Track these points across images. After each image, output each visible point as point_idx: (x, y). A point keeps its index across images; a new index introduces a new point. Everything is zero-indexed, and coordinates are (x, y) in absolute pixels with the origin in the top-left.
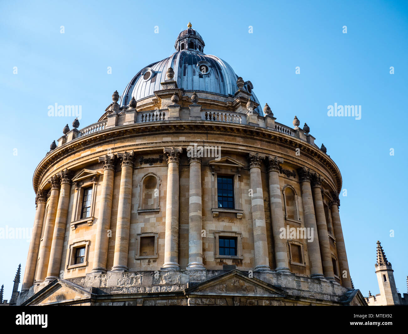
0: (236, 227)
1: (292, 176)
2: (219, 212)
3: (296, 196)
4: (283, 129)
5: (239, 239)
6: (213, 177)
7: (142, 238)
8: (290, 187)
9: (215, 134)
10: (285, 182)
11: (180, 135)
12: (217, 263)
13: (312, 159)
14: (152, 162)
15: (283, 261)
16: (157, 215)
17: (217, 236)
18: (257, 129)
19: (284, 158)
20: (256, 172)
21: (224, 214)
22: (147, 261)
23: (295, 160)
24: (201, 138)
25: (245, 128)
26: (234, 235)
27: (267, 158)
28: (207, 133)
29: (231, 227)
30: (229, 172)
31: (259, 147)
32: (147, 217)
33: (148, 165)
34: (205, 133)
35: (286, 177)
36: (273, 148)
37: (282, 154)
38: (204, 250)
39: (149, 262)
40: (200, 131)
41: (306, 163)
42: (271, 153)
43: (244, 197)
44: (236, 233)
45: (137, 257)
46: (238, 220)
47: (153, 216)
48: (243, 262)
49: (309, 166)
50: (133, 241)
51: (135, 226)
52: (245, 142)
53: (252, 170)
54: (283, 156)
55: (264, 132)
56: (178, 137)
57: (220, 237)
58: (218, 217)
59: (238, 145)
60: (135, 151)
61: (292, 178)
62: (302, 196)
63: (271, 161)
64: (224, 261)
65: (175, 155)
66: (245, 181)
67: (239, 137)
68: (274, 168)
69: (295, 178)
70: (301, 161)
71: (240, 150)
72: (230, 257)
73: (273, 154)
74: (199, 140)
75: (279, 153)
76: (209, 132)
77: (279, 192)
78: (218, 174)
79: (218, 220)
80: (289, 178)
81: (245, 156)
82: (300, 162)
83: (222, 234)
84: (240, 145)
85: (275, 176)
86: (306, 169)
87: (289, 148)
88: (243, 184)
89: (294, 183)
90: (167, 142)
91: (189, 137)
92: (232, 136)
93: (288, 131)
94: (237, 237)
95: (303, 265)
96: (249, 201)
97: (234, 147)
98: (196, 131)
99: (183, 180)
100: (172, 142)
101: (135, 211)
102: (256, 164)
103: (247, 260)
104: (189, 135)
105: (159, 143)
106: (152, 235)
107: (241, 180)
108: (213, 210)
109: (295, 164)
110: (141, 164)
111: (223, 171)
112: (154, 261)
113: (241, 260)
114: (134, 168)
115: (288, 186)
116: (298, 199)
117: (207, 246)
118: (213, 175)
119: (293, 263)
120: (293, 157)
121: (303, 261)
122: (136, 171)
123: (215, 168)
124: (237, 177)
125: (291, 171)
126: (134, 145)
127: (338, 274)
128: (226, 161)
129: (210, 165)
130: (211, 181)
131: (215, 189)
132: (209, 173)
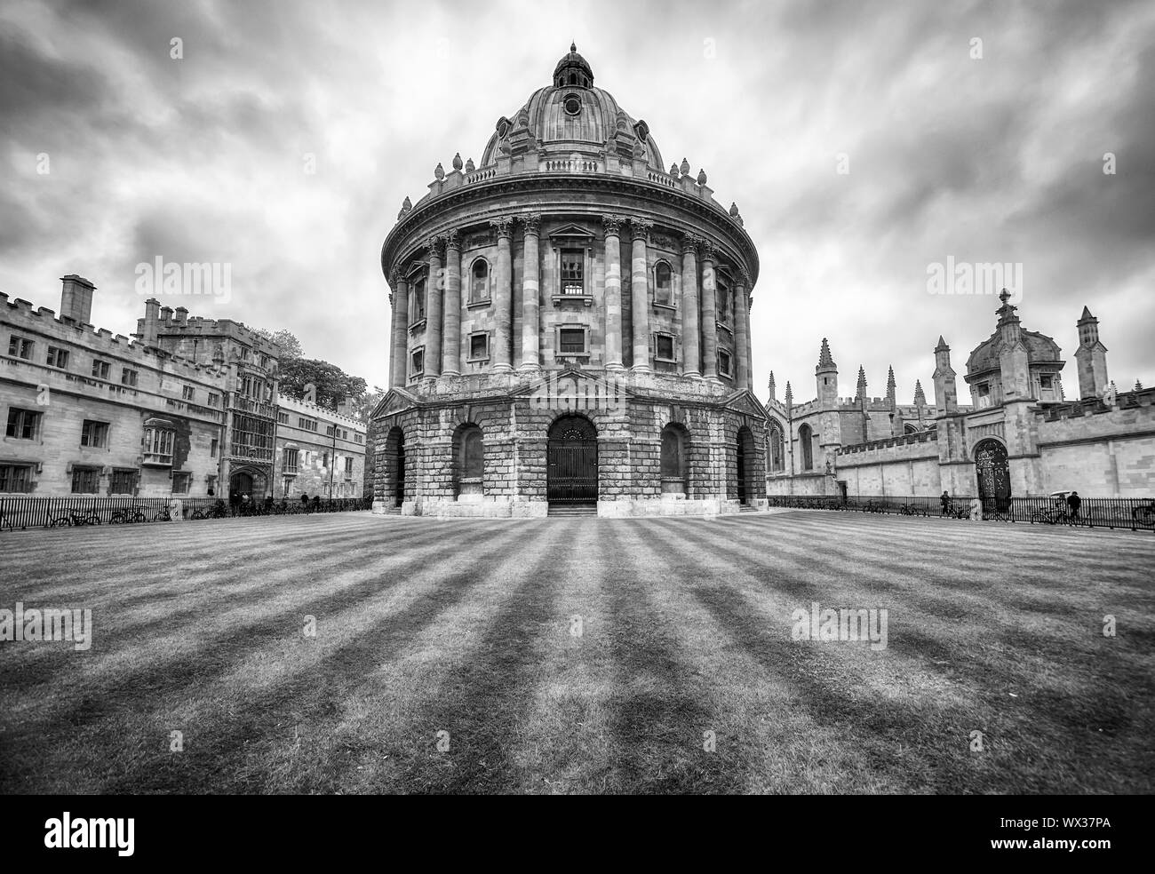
0: (584, 318)
1: (669, 246)
2: (561, 300)
3: (672, 274)
4: (662, 179)
5: (586, 331)
6: (555, 254)
7: (473, 338)
8: (665, 262)
10: (658, 255)
11: (510, 198)
12: (557, 362)
13: (703, 220)
14: (479, 241)
15: (641, 356)
16: (489, 309)
17: (558, 329)
18: (613, 178)
19: (655, 221)
20: (612, 243)
21: (567, 302)
22: (478, 364)
23: (673, 223)
24: (537, 200)
26: (579, 327)
27: (629, 221)
28: (543, 192)
29: (576, 317)
30: (577, 246)
31: (619, 206)
32: (477, 312)
33: (477, 247)
35: (659, 248)
36: (640, 206)
37: (652, 214)
38: (541, 347)
39: (481, 364)
41: (691, 226)
43: (597, 277)
44: (581, 324)
45: (469, 360)
46: (587, 308)
47: (484, 310)
48: (590, 359)
49: (696, 231)
50: (464, 342)
51: (464, 324)
52: (599, 200)
53: (608, 240)
56: (508, 202)
57: (562, 331)
58: (559, 306)
59: (586, 205)
60: (458, 228)
61: (668, 249)
62: (681, 274)
63: (635, 225)
64: (566, 359)
65: (505, 227)
66: (597, 256)
67: (589, 193)
68: (639, 235)
69: (673, 248)
70: (683, 223)
71: (589, 213)
72: (573, 354)
73: (637, 215)
75: (647, 213)
77: (643, 268)
78: (561, 249)
79: (560, 310)
80: (664, 249)
81: (595, 221)
82: (681, 225)
83: (564, 327)
84: (590, 205)
85: (639, 246)
86: (690, 234)
87: (666, 205)
88: (594, 260)
89: (670, 255)
90: (494, 211)
91: (522, 200)
92: (579, 192)
93: (670, 182)
94: (583, 330)
95: (674, 361)
96: (602, 283)
97: (581, 208)
99: (517, 261)
100: (500, 210)
101: (465, 307)
102: (612, 231)
103: (595, 358)
104: (523, 197)
105: (486, 213)
106: (483, 333)
107: (592, 256)
108: (554, 297)
109: (673, 227)
110: (469, 246)
111: (568, 245)
112: (486, 364)
113: (588, 357)
114: (461, 253)
115: (662, 261)
116: (676, 278)
117: (545, 342)
118: (555, 251)
119: (658, 359)
120: (670, 219)
121: (674, 356)
122: (464, 256)
123: (557, 241)
124: (586, 251)
125: (668, 239)
126: (456, 221)
127: (730, 372)
128: (573, 230)
129: (551, 238)
130: (553, 260)
131: (557, 270)
132: (550, 249)
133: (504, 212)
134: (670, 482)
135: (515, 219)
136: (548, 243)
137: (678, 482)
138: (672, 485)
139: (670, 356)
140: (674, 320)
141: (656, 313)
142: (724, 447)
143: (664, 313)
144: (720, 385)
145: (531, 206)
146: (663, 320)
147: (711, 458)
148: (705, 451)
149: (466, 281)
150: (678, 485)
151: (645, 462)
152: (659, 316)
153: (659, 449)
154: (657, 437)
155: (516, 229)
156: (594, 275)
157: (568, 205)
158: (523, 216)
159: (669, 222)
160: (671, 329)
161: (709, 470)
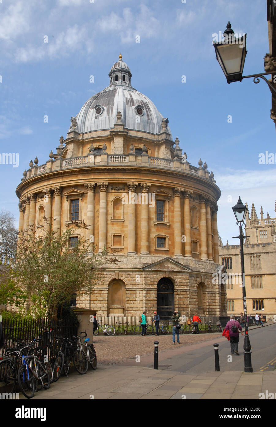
0: (78, 231)
1: (121, 190)
2: (69, 223)
4: (118, 158)
5: (79, 237)
8: (119, 198)
9: (66, 176)
10: (115, 195)
11: (50, 180)
18: (88, 167)
20: (90, 194)
21: (72, 224)
23: (120, 180)
25: (80, 169)
26: (76, 236)
27: (96, 184)
28: (62, 176)
29: (75, 231)
30: (76, 198)
31: (92, 178)
33: (41, 200)
34: (61, 176)
35: (116, 191)
36: (103, 176)
40: (59, 176)
42: (100, 180)
43: (84, 211)
44: (77, 234)
49: (135, 180)
52: (84, 177)
53: (88, 194)
54: (110, 179)
55: (92, 168)
56: (49, 182)
57: (69, 238)
58: (69, 226)
60: (33, 193)
61: (120, 191)
65: (48, 193)
66: (85, 201)
67: (79, 174)
68: (102, 189)
69: (124, 190)
70: (126, 178)
71: (80, 183)
73: (102, 180)
74: (59, 181)
75: (107, 178)
76: (63, 175)
78: (70, 200)
79: (69, 228)
80: (119, 192)
81: (82, 186)
82: (125, 180)
83: (70, 236)
84: (80, 180)
86: (131, 183)
88: (83, 203)
92: (76, 175)
96: (85, 214)
97: (76, 181)
98: (57, 176)
102: (89, 190)
105: (42, 186)
107: (82, 201)
108: (66, 222)
109: (121, 182)
110: (39, 199)
111: (73, 198)
115: (117, 198)
116: (125, 205)
118: (67, 201)
119: (112, 247)
120: (118, 178)
121: (122, 245)
122: (37, 203)
123: (68, 197)
124: (80, 200)
125: (121, 186)
126: (33, 189)
127: (167, 246)
128: (74, 192)
129: (66, 195)
130: (66, 204)
131: (68, 209)
132: (66, 200)
133: (48, 186)
134: (115, 308)
135: (51, 189)
136: (65, 197)
137: (119, 308)
138: (117, 310)
139: (120, 245)
140: (123, 226)
141: (113, 224)
142: (144, 290)
143: (117, 223)
144: (148, 257)
145: (57, 183)
146: (117, 227)
147: (138, 296)
148: (134, 292)
149: (37, 215)
150: (120, 310)
151: (99, 299)
152: (114, 225)
153: (107, 292)
154: (106, 286)
155: (52, 193)
156: (83, 210)
157: (71, 181)
158: (54, 188)
159: (117, 180)
160: (121, 231)
161: (136, 302)
